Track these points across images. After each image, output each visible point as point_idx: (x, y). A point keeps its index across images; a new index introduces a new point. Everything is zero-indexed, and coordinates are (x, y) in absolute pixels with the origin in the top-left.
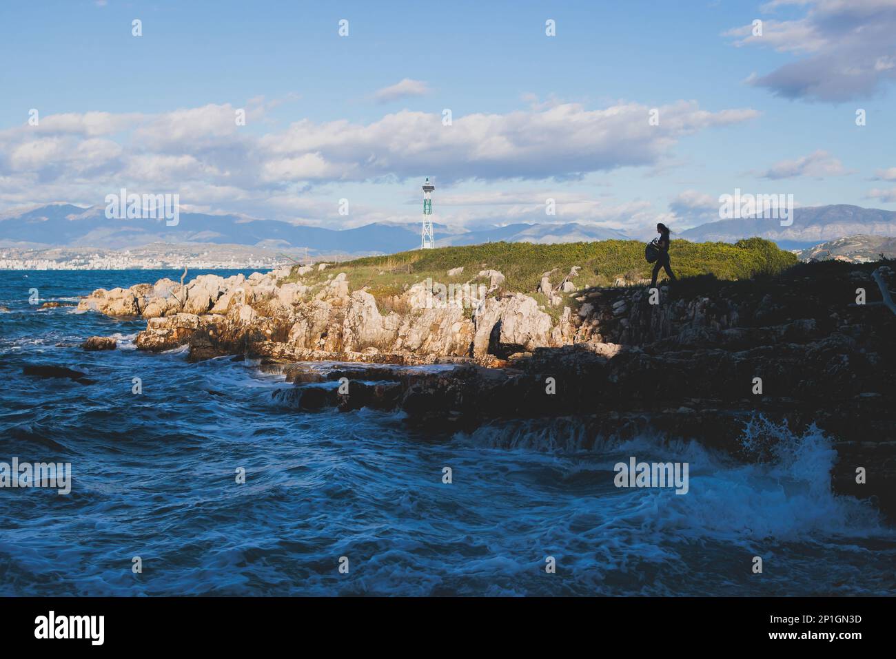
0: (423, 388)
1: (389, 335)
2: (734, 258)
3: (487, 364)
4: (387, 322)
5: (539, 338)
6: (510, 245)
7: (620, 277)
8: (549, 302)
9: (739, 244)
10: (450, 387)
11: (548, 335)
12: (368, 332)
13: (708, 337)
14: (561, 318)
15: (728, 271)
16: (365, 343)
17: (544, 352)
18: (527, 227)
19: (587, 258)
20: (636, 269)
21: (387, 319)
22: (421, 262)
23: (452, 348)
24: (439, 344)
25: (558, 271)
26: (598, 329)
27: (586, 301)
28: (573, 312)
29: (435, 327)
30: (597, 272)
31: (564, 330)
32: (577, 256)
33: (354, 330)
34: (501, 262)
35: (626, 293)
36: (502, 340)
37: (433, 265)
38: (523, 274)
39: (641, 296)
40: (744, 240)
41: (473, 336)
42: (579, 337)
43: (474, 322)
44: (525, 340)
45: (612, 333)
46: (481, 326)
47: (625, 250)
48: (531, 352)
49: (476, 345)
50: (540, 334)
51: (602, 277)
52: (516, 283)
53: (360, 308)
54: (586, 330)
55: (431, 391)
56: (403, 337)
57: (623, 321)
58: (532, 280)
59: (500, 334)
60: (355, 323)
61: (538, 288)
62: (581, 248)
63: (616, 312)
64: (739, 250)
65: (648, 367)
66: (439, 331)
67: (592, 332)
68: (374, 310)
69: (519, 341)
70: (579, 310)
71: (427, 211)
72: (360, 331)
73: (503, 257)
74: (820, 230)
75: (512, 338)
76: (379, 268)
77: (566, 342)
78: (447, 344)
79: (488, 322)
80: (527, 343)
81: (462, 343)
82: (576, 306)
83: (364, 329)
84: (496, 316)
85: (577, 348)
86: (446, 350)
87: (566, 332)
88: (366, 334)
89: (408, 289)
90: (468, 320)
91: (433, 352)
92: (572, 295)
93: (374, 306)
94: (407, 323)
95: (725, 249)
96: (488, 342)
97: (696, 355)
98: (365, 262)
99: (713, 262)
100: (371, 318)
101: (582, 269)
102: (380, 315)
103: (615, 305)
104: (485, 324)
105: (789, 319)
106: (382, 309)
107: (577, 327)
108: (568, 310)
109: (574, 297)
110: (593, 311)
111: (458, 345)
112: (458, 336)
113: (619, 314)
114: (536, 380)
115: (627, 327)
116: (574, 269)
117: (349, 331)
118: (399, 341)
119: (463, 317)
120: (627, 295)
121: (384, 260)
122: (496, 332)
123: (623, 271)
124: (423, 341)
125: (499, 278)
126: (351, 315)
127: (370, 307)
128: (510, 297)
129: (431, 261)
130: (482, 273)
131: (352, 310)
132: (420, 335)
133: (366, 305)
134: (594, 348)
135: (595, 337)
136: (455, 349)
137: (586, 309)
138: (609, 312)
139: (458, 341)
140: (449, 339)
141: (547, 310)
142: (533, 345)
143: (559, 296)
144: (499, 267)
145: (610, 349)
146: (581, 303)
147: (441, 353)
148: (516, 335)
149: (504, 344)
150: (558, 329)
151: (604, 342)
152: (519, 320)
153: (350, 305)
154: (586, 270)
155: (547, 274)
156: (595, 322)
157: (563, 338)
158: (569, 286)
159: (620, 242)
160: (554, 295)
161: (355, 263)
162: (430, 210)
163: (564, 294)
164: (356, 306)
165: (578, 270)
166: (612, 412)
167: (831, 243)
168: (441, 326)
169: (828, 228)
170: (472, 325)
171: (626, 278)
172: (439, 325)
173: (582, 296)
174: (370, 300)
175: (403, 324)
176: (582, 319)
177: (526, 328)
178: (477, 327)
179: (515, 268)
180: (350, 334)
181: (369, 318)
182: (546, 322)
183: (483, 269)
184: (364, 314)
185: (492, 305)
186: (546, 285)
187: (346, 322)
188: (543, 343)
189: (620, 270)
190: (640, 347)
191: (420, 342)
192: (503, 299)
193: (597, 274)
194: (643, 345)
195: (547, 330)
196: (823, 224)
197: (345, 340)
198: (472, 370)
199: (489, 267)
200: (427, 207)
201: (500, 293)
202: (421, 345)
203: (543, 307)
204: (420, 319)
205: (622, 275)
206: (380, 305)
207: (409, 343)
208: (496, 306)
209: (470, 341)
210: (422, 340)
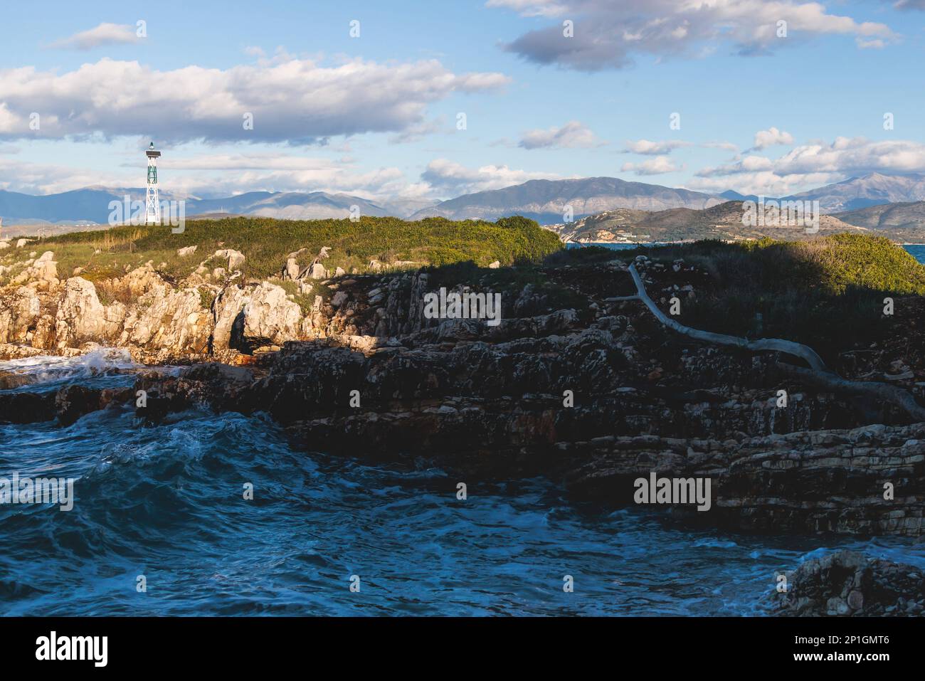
0: (159, 392)
1: (112, 328)
2: (495, 238)
3: (229, 360)
4: (109, 313)
5: (287, 329)
6: (250, 221)
7: (374, 259)
8: (299, 290)
9: (500, 223)
10: (191, 391)
11: (297, 327)
12: (87, 324)
13: (468, 329)
14: (311, 308)
15: (489, 252)
16: (83, 337)
17: (294, 346)
18: (267, 195)
19: (338, 236)
20: (392, 250)
21: (109, 309)
22: (145, 240)
23: (188, 341)
24: (172, 337)
25: (305, 252)
26: (352, 319)
27: (339, 289)
28: (325, 301)
29: (167, 319)
30: (349, 253)
31: (315, 321)
32: (327, 235)
33: (70, 322)
34: (240, 241)
35: (382, 280)
36: (246, 333)
37: (160, 243)
38: (267, 254)
39: (398, 284)
40: (505, 219)
41: (213, 329)
42: (332, 328)
43: (213, 312)
44: (272, 333)
45: (367, 324)
46: (222, 318)
47: (379, 228)
48: (278, 345)
49: (216, 338)
50: (289, 325)
51: (355, 258)
52: (258, 264)
53: (77, 297)
54: (340, 321)
55: (170, 395)
56: (130, 330)
57: (380, 311)
58: (276, 261)
59: (244, 326)
60: (71, 315)
61: (283, 271)
62: (331, 225)
63: (371, 301)
64: (500, 229)
65: (408, 365)
66: (172, 323)
67: (346, 323)
68: (95, 300)
69: (266, 334)
70: (332, 299)
71: (152, 180)
72: (77, 323)
73: (243, 235)
74: (583, 204)
75: (258, 330)
76: (94, 244)
77: (317, 334)
78: (182, 338)
79: (230, 313)
80: (274, 336)
81: (199, 336)
82: (328, 294)
83: (82, 321)
84: (238, 306)
85: (330, 340)
86: (180, 343)
87: (317, 322)
88: (85, 327)
89: (130, 271)
90: (206, 311)
91: (165, 346)
92: (323, 283)
93: (94, 295)
94: (134, 314)
95: (486, 229)
96: (229, 335)
97: (457, 348)
98: (75, 237)
99: (473, 242)
100: (91, 308)
101: (332, 249)
102: (101, 306)
103: (371, 293)
104: (226, 315)
105: (550, 309)
106: (104, 297)
107: (330, 317)
108: (319, 299)
109: (326, 285)
110: (347, 300)
111: (195, 338)
112: (195, 328)
113: (375, 304)
114: (288, 381)
115: (384, 317)
116: (324, 250)
117: (63, 323)
118: (125, 335)
119: (200, 307)
120: (383, 282)
121: (99, 235)
122: (238, 323)
123: (378, 252)
124: (153, 335)
125: (238, 259)
126: (66, 305)
127: (90, 296)
128: (255, 285)
129: (158, 239)
130: (219, 253)
131: (67, 300)
132: (150, 327)
133: (84, 294)
134: (348, 341)
135: (349, 328)
136: (191, 343)
137: (340, 297)
138: (365, 300)
139: (194, 334)
140: (184, 331)
141: (297, 300)
142: (282, 337)
143: (309, 283)
144: (239, 246)
145: (365, 343)
146: (334, 291)
147: (174, 347)
148: (262, 327)
149: (249, 338)
150: (308, 320)
151: (360, 334)
152: (266, 312)
153: (65, 295)
154: (338, 250)
155: (293, 254)
156: (349, 312)
157: (314, 331)
158: (319, 270)
159: (373, 219)
160: (304, 282)
161: (63, 239)
162: (155, 179)
163: (314, 280)
164: (72, 295)
165: (328, 251)
166: (370, 413)
167: (594, 216)
168: (175, 318)
169: (591, 201)
170: (210, 315)
171: (382, 259)
172: (172, 317)
173: (334, 284)
174: (89, 287)
175: (129, 316)
176: (335, 308)
177: (273, 320)
178: (217, 317)
179: (257, 247)
180: (65, 327)
181: (88, 309)
182: (295, 312)
183: (220, 248)
184: (82, 305)
185: (234, 293)
186: (293, 268)
187: (60, 314)
188: (292, 336)
189: (374, 251)
190: (398, 338)
191: (150, 335)
192: (246, 287)
193: (349, 255)
194: (401, 336)
195: (297, 320)
196: (586, 198)
197: (58, 334)
198: (214, 368)
199: (227, 246)
200: (152, 174)
201: (243, 281)
202: (151, 338)
203: (292, 296)
204: (150, 310)
205: (377, 256)
206: (101, 293)
207: (137, 337)
208: (238, 295)
209: (208, 333)
210: (152, 333)
